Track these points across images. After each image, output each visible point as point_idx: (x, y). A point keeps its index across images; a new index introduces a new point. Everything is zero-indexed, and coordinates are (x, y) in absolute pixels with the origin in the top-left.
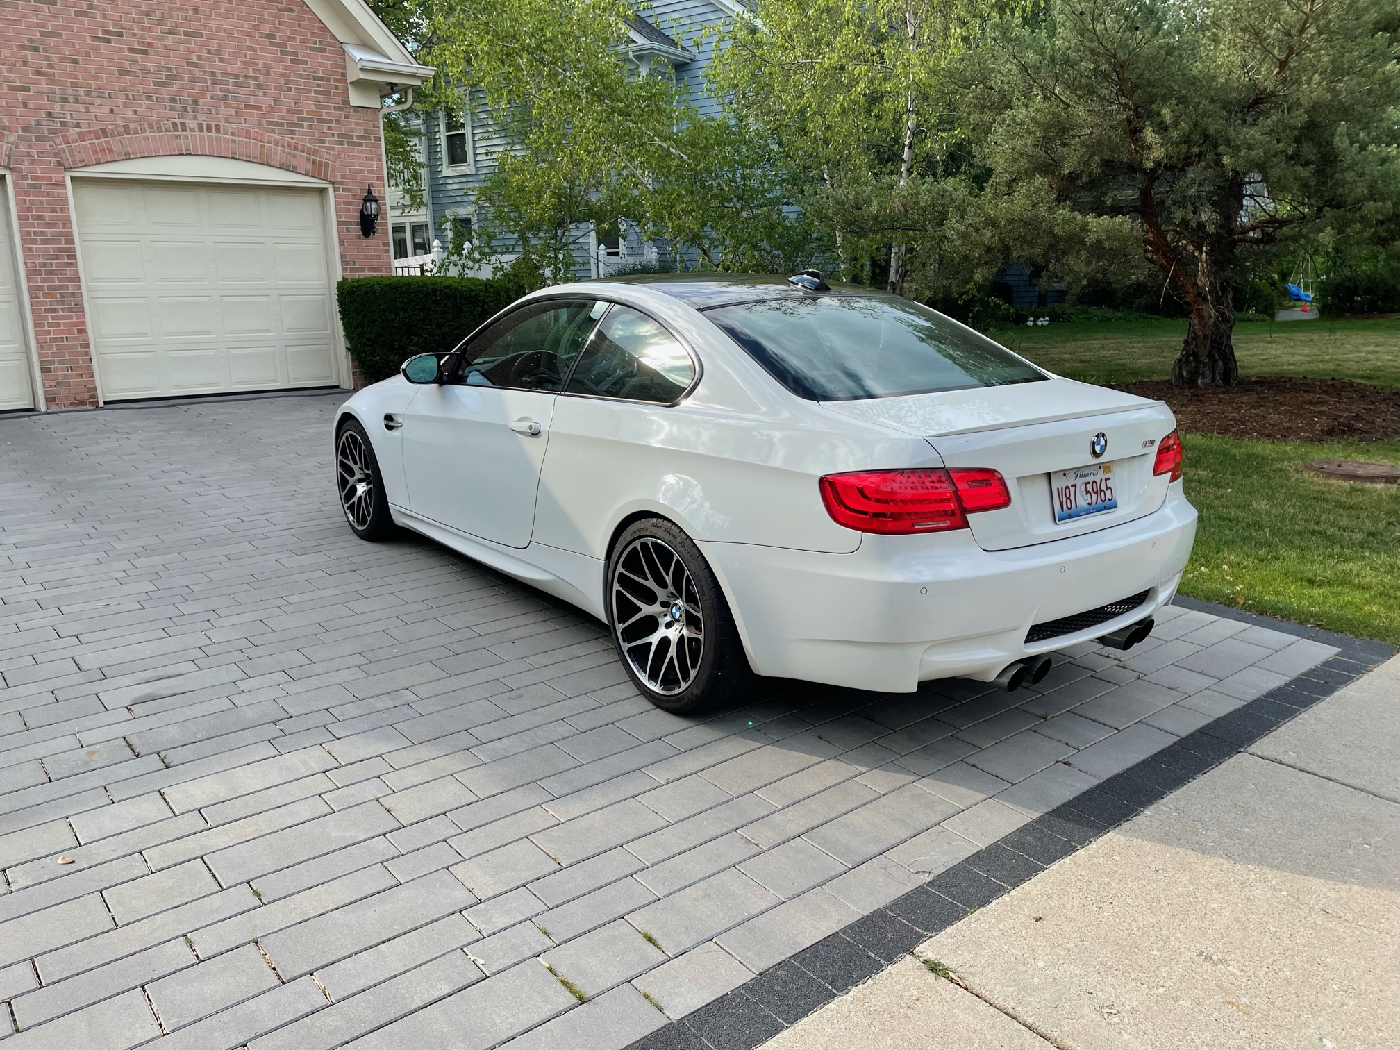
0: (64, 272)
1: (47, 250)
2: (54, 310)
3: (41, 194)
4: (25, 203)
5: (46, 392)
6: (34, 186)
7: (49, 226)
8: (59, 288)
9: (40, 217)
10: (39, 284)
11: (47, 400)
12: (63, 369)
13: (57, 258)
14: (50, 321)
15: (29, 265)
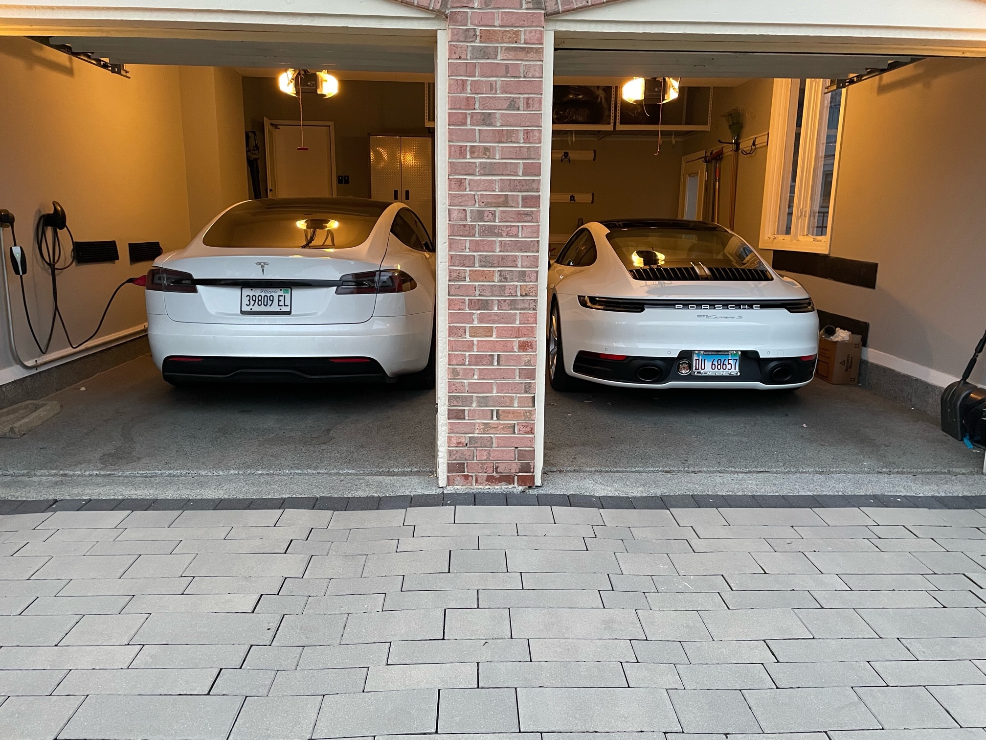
0: (514, 230)
1: (490, 186)
2: (485, 305)
3: (493, 70)
4: (463, 89)
5: (450, 453)
6: (484, 53)
7: (501, 136)
8: (502, 261)
9: (487, 119)
10: (467, 253)
11: (451, 468)
12: (483, 415)
13: (505, 202)
14: (476, 323)
15: (455, 215)
